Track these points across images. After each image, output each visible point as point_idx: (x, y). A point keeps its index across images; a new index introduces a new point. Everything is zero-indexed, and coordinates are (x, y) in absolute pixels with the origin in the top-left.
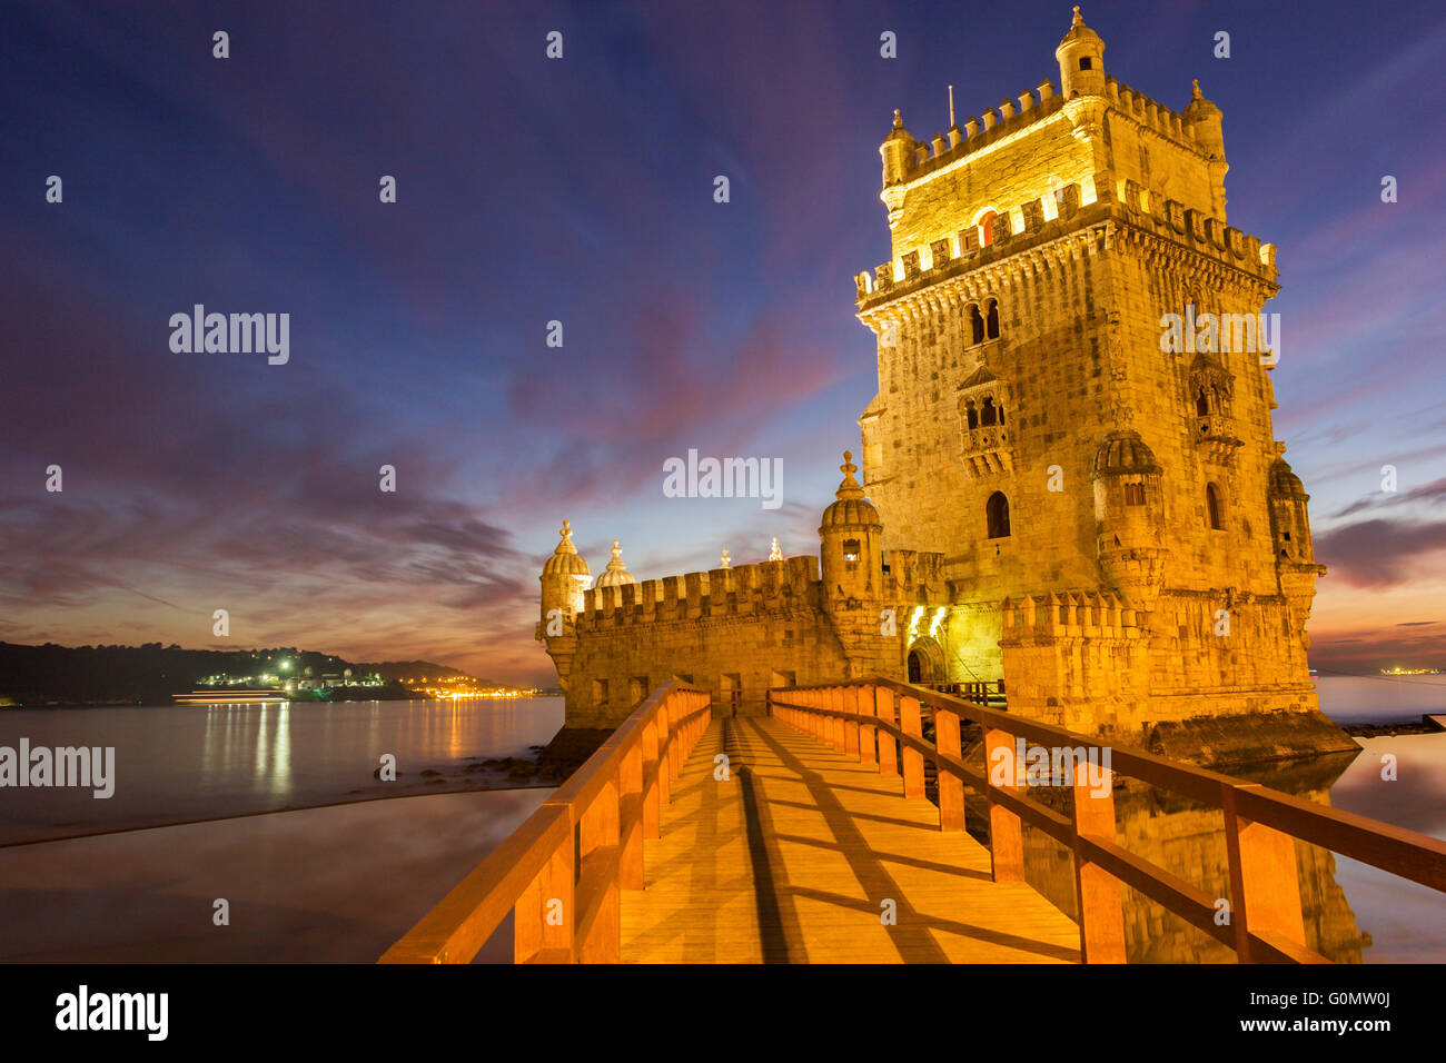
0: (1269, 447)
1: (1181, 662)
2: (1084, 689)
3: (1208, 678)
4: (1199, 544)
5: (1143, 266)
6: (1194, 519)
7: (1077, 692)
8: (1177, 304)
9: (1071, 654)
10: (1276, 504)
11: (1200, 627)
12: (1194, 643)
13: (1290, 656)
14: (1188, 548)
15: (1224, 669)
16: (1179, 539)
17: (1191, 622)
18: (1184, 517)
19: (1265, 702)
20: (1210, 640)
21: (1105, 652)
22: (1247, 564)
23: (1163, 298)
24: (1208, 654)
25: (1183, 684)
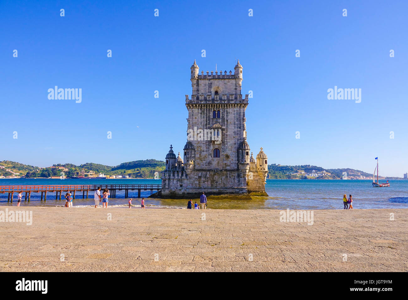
0: (241, 139)
1: (198, 182)
2: (168, 187)
3: (207, 186)
4: (208, 161)
5: (199, 109)
6: (207, 156)
7: (167, 187)
8: (210, 115)
9: (166, 181)
10: (239, 151)
11: (206, 176)
12: (202, 179)
13: (239, 182)
14: (204, 162)
15: (213, 184)
16: (202, 161)
17: (203, 175)
18: (204, 156)
19: (226, 190)
20: (209, 179)
21: (175, 181)
22: (225, 164)
23: (205, 115)
24: (208, 181)
25: (198, 186)
